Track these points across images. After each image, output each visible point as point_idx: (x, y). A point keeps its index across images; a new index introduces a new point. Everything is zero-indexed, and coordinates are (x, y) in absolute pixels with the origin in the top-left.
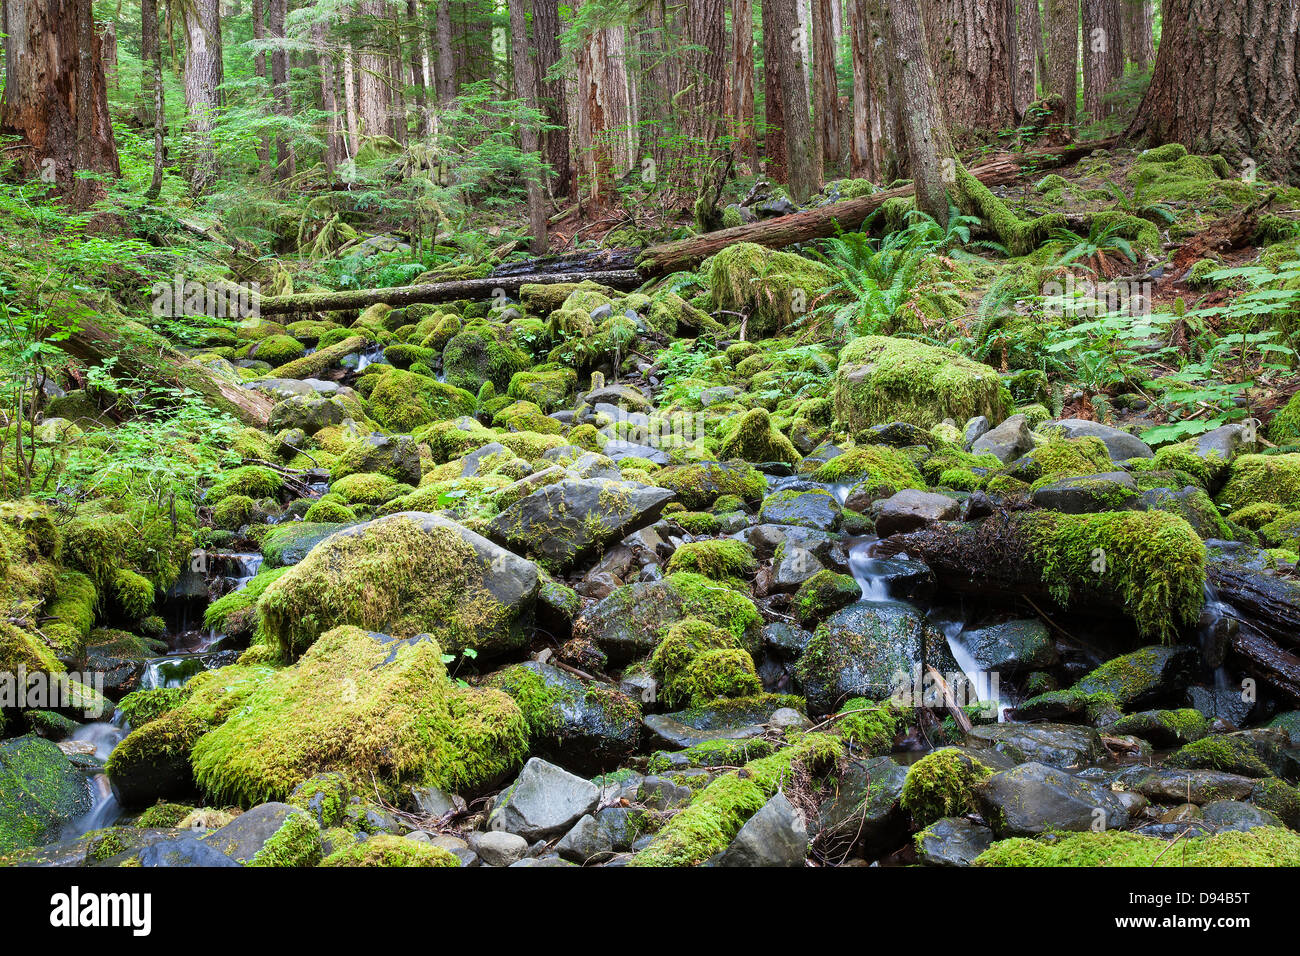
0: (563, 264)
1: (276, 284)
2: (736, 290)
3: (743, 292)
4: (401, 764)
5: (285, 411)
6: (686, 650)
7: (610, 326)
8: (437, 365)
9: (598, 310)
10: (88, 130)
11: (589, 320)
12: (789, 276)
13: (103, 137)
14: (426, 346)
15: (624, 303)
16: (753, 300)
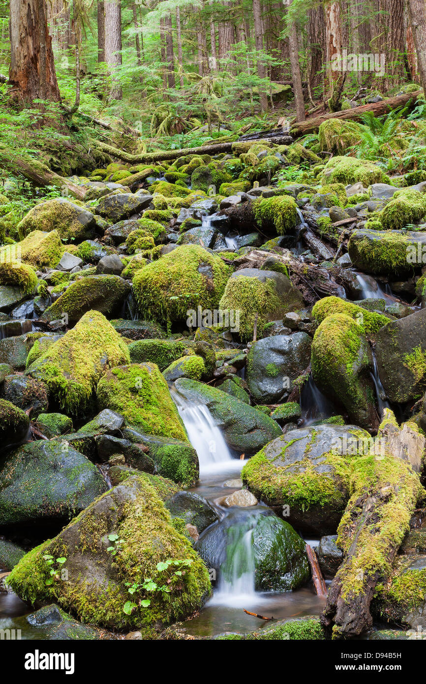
0: (273, 134)
1: (139, 149)
2: (328, 141)
3: (331, 142)
4: (42, 261)
5: (90, 193)
6: (134, 237)
7: (266, 160)
8: (188, 181)
9: (261, 153)
10: (44, 80)
11: (256, 157)
12: (353, 134)
13: (52, 83)
14: (184, 173)
15: (277, 150)
16: (335, 146)
